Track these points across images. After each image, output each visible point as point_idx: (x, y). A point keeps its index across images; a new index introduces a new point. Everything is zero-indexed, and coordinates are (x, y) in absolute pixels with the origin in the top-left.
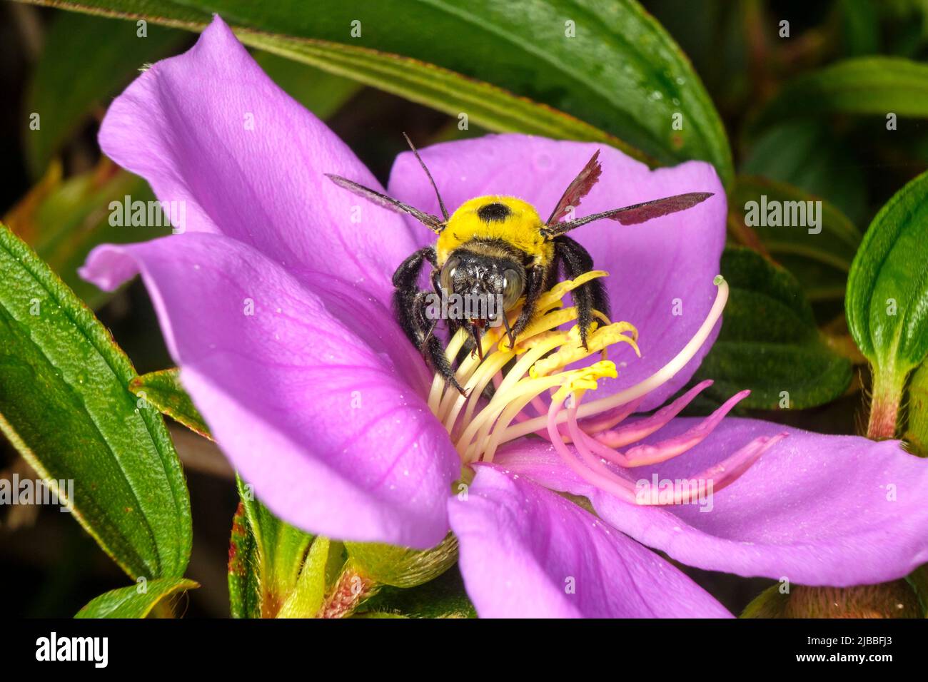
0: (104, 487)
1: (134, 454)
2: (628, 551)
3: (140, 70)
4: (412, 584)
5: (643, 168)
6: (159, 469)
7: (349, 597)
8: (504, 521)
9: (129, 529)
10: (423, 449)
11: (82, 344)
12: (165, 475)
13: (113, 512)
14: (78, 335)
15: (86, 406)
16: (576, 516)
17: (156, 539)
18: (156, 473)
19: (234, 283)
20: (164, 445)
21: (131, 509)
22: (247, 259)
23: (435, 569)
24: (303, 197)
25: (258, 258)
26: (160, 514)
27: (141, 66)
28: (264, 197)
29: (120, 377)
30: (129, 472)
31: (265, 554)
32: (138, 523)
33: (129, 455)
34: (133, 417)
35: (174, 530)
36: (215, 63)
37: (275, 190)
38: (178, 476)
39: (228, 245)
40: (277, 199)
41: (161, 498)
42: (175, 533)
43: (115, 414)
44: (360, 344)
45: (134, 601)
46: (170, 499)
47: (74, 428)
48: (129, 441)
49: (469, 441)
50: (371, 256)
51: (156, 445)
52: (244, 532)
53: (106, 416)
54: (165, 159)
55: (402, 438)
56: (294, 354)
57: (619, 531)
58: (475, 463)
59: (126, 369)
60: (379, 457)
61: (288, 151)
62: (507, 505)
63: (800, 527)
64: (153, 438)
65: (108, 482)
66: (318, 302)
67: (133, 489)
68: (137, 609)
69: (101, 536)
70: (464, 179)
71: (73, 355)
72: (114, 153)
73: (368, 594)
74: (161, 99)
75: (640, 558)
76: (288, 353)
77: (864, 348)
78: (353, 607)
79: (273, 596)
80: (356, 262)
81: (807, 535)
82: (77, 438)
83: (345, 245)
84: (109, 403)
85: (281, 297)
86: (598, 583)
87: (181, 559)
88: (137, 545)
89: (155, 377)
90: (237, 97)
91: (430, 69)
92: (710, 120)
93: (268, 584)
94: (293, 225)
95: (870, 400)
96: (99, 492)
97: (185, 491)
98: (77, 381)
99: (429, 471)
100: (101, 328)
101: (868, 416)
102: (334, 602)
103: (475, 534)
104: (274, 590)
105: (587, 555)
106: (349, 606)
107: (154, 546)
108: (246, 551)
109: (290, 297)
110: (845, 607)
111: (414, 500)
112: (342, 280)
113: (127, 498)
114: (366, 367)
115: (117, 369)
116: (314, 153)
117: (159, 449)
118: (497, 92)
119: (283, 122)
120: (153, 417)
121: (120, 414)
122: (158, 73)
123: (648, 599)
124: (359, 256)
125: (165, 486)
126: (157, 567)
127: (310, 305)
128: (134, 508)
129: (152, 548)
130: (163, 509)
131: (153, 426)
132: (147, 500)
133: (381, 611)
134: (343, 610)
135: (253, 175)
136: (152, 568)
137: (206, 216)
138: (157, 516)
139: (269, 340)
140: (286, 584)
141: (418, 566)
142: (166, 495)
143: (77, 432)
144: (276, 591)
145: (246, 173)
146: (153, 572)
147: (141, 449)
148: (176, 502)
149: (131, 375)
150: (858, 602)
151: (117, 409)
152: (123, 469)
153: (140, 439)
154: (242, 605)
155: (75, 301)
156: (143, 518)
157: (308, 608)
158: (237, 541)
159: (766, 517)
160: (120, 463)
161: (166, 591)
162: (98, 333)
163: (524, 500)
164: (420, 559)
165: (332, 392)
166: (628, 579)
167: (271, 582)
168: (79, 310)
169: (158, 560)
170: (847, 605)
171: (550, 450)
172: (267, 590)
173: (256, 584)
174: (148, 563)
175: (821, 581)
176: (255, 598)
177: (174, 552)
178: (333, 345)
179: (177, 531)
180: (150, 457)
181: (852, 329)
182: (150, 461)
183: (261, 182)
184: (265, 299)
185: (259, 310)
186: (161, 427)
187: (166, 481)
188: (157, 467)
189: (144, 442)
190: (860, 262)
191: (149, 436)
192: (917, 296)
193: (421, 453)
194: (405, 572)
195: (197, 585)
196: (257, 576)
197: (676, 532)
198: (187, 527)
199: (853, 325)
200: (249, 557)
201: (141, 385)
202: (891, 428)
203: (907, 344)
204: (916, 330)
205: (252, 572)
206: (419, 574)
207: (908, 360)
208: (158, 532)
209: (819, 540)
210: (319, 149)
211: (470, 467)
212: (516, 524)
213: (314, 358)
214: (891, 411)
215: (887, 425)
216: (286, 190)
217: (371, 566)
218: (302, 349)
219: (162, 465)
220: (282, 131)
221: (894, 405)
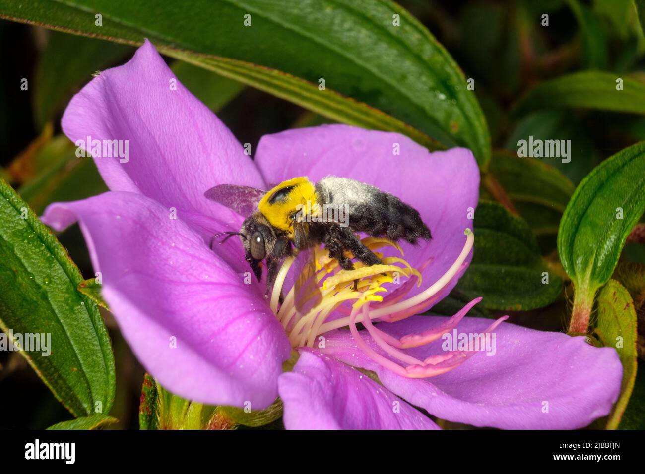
0: (59, 354)
1: (80, 332)
3: (93, 75)
4: (258, 425)
5: (425, 150)
6: (95, 342)
8: (315, 391)
9: (74, 382)
10: (264, 341)
11: (48, 257)
12: (99, 347)
13: (63, 371)
14: (46, 252)
15: (49, 299)
16: (365, 386)
17: (92, 389)
18: (94, 345)
19: (143, 227)
20: (99, 327)
21: (76, 369)
22: (153, 211)
23: (274, 416)
24: (198, 163)
25: (161, 210)
26: (95, 373)
27: (94, 73)
28: (172, 162)
29: (72, 281)
30: (76, 344)
31: (164, 400)
32: (80, 378)
33: (76, 333)
34: (80, 307)
35: (103, 383)
36: (144, 72)
37: (180, 158)
38: (108, 347)
39: (141, 202)
40: (180, 164)
41: (96, 362)
42: (104, 386)
43: (68, 305)
44: (227, 268)
46: (102, 362)
47: (40, 313)
48: (76, 323)
49: (298, 333)
51: (94, 326)
52: (151, 386)
53: (62, 305)
55: (250, 333)
56: (182, 274)
57: (396, 395)
58: (302, 348)
59: (76, 275)
60: (234, 346)
61: (190, 132)
62: (318, 379)
63: (518, 393)
64: (93, 322)
65: (62, 351)
66: (200, 239)
67: (78, 355)
69: (54, 388)
70: (305, 154)
71: (42, 265)
72: (71, 133)
73: (231, 429)
74: (105, 96)
75: (407, 414)
76: (178, 273)
77: (569, 272)
81: (522, 398)
82: (42, 320)
84: (65, 298)
85: (176, 236)
87: (107, 403)
88: (79, 393)
90: (157, 95)
91: (288, 76)
92: (476, 114)
93: (165, 420)
94: (190, 182)
95: (571, 306)
96: (55, 357)
97: (112, 357)
98: (44, 282)
99: (267, 356)
100: (61, 247)
101: (570, 317)
103: (294, 399)
104: (169, 425)
105: (371, 412)
107: (90, 394)
108: (151, 398)
109: (181, 236)
111: (255, 376)
112: (219, 221)
113: (73, 361)
114: (230, 284)
115: (71, 275)
116: (207, 134)
117: (96, 330)
119: (187, 113)
120: (93, 308)
121: (71, 306)
122: (105, 78)
125: (99, 354)
126: (91, 408)
127: (194, 241)
128: (78, 368)
129: (89, 396)
130: (96, 369)
131: (93, 314)
132: (86, 363)
135: (165, 147)
136: (88, 408)
137: (129, 179)
138: (93, 374)
139: (165, 264)
140: (177, 421)
141: (263, 413)
142: (99, 360)
143: (42, 317)
144: (170, 426)
145: (160, 146)
146: (89, 412)
147: (84, 329)
148: (106, 365)
149: (79, 279)
151: (70, 302)
152: (72, 342)
153: (84, 322)
155: (44, 229)
156: (84, 375)
158: (146, 391)
160: (70, 338)
161: (96, 424)
162: (59, 251)
163: (330, 375)
164: (264, 409)
165: (205, 301)
167: (167, 419)
168: (47, 235)
169: (92, 403)
172: (164, 425)
173: (157, 420)
174: (85, 405)
177: (103, 398)
178: (208, 269)
179: (105, 385)
180: (90, 335)
181: (561, 259)
182: (90, 337)
183: (170, 153)
184: (164, 237)
185: (160, 244)
186: (98, 315)
187: (100, 351)
188: (94, 341)
189: (87, 324)
190: (568, 215)
191: (90, 320)
192: (605, 239)
193: (262, 344)
194: (254, 417)
195: (117, 421)
196: (158, 416)
197: (433, 396)
198: (112, 382)
199: (562, 256)
200: (154, 402)
201: (85, 286)
202: (585, 325)
203: (598, 270)
204: (604, 261)
205: (155, 412)
206: (263, 419)
207: (598, 281)
208: (93, 385)
209: (528, 402)
210: (210, 132)
211: (297, 350)
212: (323, 393)
213: (195, 277)
214: (586, 314)
215: (582, 323)
216: (187, 159)
217: (232, 412)
218: (186, 271)
219: (98, 340)
220: (186, 117)
221: (588, 311)
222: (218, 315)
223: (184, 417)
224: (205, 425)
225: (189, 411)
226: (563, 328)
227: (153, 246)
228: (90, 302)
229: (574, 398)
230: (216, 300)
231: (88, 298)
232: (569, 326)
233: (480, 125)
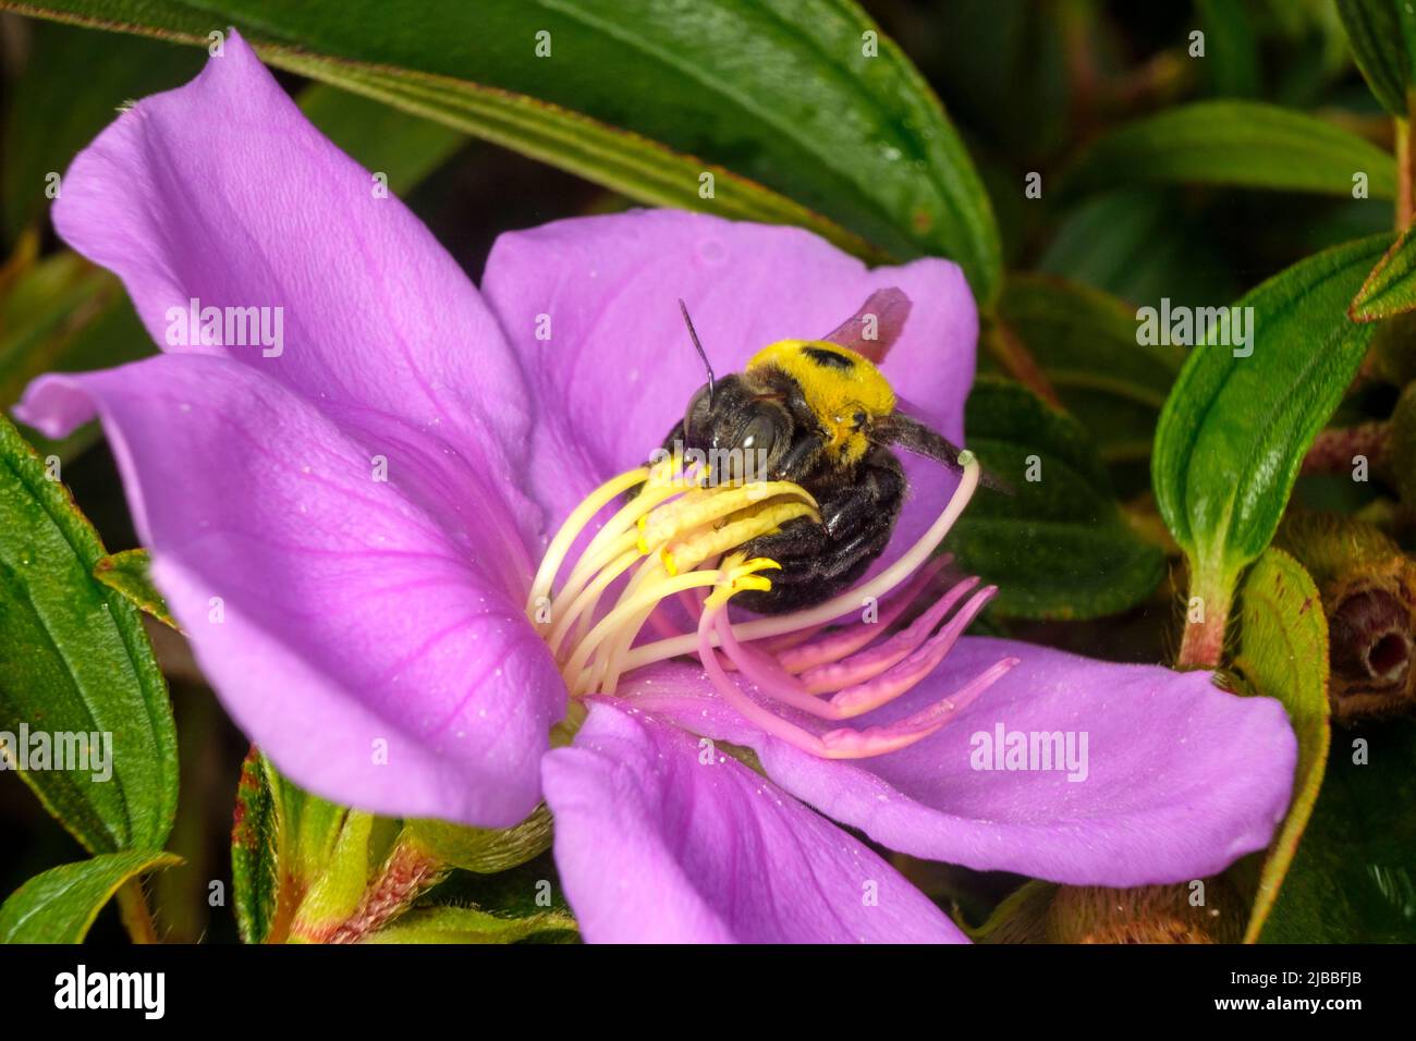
0: (53, 717)
1: (99, 669)
2: (810, 829)
3: (118, 109)
4: (495, 868)
5: (858, 266)
6: (133, 691)
7: (403, 885)
8: (623, 787)
10: (509, 677)
11: (29, 507)
12: (142, 700)
14: (23, 495)
15: (32, 598)
16: (732, 778)
17: (126, 793)
18: (130, 697)
19: (240, 430)
20: (141, 657)
22: (263, 395)
23: (530, 848)
24: (355, 298)
25: (279, 394)
26: (134, 757)
27: (119, 104)
29: (82, 557)
30: (91, 696)
31: (286, 818)
33: (91, 670)
34: (98, 614)
35: (153, 780)
36: (230, 100)
37: (315, 287)
38: (161, 702)
39: (234, 374)
40: (317, 300)
41: (136, 735)
42: (154, 786)
43: (73, 610)
44: (425, 521)
45: (90, 883)
46: (148, 735)
47: (12, 629)
48: (91, 650)
49: (584, 663)
50: (452, 385)
51: (130, 656)
52: (257, 786)
53: (60, 611)
54: (148, 245)
55: (479, 661)
56: (327, 534)
57: (797, 799)
58: (590, 697)
59: (91, 545)
60: (444, 689)
61: (335, 228)
62: (629, 763)
63: (1066, 799)
64: (127, 647)
65: (60, 710)
67: (96, 721)
68: (92, 895)
70: (593, 274)
71: (15, 523)
72: (74, 235)
73: (433, 881)
74: (146, 153)
75: (825, 840)
76: (318, 532)
77: (1177, 532)
78: (410, 898)
79: (295, 880)
80: (430, 394)
81: (1076, 809)
82: (16, 644)
83: (415, 369)
84: (66, 595)
85: (311, 450)
86: (762, 877)
87: (160, 822)
88: (98, 801)
89: (132, 557)
90: (260, 150)
91: (552, 110)
92: (971, 192)
93: (288, 862)
94: (339, 339)
95: (1184, 609)
96: (46, 723)
97: (171, 724)
98: (20, 561)
99: (516, 711)
100: (55, 483)
101: (1181, 632)
102: (382, 891)
103: (576, 808)
104: (297, 870)
105: (746, 836)
106: (403, 897)
107: (123, 804)
108: (259, 813)
109: (323, 450)
110: (1132, 911)
111: (491, 754)
112: (407, 422)
114: (433, 556)
115: (78, 544)
116: (373, 232)
117: (135, 663)
118: (650, 147)
119: (328, 187)
120: (128, 616)
121: (80, 611)
122: (144, 115)
123: (834, 902)
124: (435, 385)
125: (142, 716)
126: (125, 835)
127: (353, 461)
129: (120, 808)
130: (137, 750)
131: (127, 628)
133: (451, 905)
134: (395, 903)
135: (283, 264)
136: (118, 835)
138: (129, 760)
139: (290, 512)
140: (315, 863)
141: (506, 842)
142: (142, 729)
143: (17, 636)
144: (299, 873)
145: (271, 262)
146: (120, 841)
147: (109, 662)
148: (157, 740)
149: (98, 553)
150: (1152, 904)
151: (77, 603)
152: (83, 691)
153: (109, 647)
154: (250, 892)
155: (20, 444)
157: (343, 898)
158: (247, 798)
159: (1017, 782)
160: (78, 682)
161: (136, 868)
162: (52, 492)
163: (656, 755)
164: (508, 833)
165: (379, 592)
166: (806, 873)
167: (294, 858)
168: (25, 457)
169: (128, 824)
170: (1136, 910)
171: (703, 678)
172: (287, 871)
173: (271, 862)
174: (112, 828)
175: (1092, 878)
176: (269, 881)
177: (151, 812)
178: (385, 521)
179: (156, 782)
180: (121, 674)
181: (1161, 504)
182: (121, 679)
183: (293, 276)
184: (287, 453)
185: (277, 468)
186: (139, 630)
187: (145, 709)
188: (131, 688)
189: (114, 651)
190: (1176, 407)
191: (122, 643)
192: (1256, 457)
193: (505, 685)
194: (485, 850)
195: (182, 861)
196: (272, 851)
197: (880, 802)
198: (171, 776)
199: (1162, 498)
200: (263, 823)
201: (111, 569)
202: (1215, 650)
203: (1241, 527)
204: (1254, 507)
205: (267, 844)
206: (507, 855)
207: (1242, 551)
208: (129, 783)
209: (1089, 818)
210: (380, 227)
211: (582, 702)
212: (641, 792)
213: (357, 539)
214: (1216, 626)
215: (1209, 646)
216: (331, 287)
217: (436, 840)
218: (339, 527)
219: (139, 686)
220: (327, 200)
221: (1220, 618)
222: (409, 623)
223: (331, 853)
224: (376, 870)
225: (341, 840)
226: (1166, 656)
227: (264, 472)
228: (121, 602)
229: (1190, 809)
230: (400, 589)
231: (117, 593)
232: (1177, 651)
233: (978, 214)
